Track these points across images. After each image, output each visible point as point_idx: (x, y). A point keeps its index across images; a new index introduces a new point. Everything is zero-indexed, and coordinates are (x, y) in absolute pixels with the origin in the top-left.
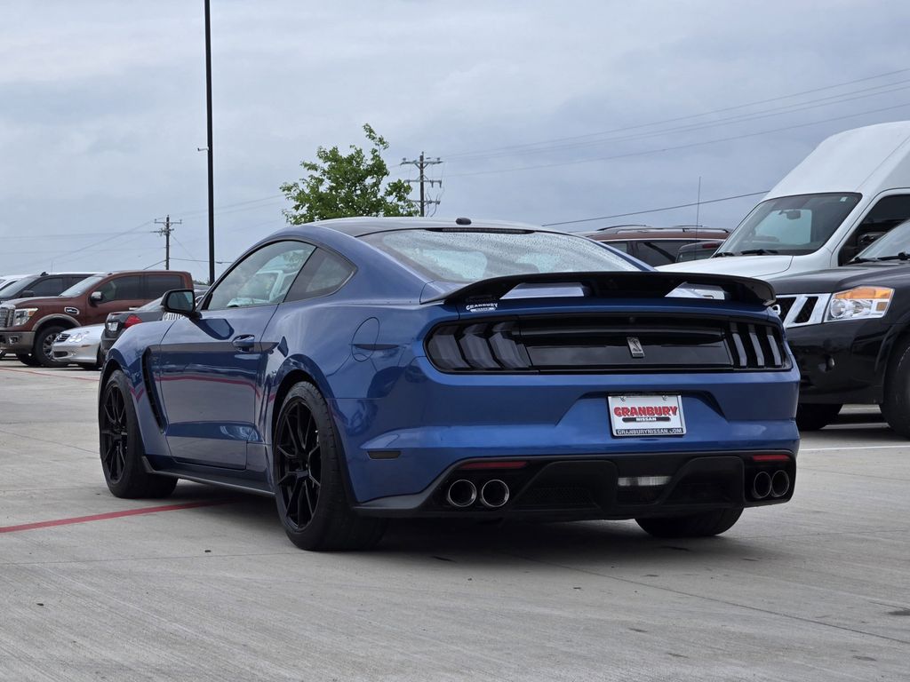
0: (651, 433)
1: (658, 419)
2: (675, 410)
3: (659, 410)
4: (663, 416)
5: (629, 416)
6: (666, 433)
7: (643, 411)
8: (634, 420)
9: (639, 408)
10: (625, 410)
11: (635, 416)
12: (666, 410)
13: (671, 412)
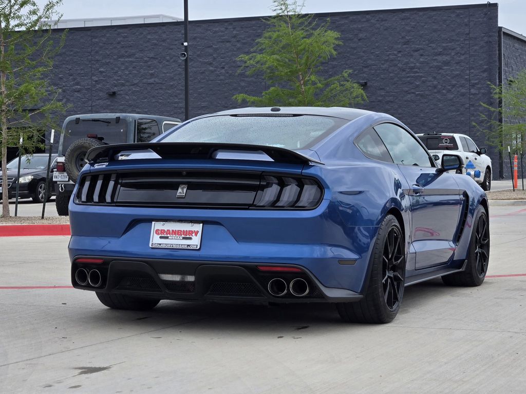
0: (175, 247)
1: (184, 238)
2: (196, 233)
3: (185, 232)
4: (188, 236)
5: (164, 235)
6: (186, 247)
7: (174, 232)
8: (167, 238)
9: (173, 231)
10: (163, 231)
11: (168, 235)
12: (191, 232)
13: (194, 234)
